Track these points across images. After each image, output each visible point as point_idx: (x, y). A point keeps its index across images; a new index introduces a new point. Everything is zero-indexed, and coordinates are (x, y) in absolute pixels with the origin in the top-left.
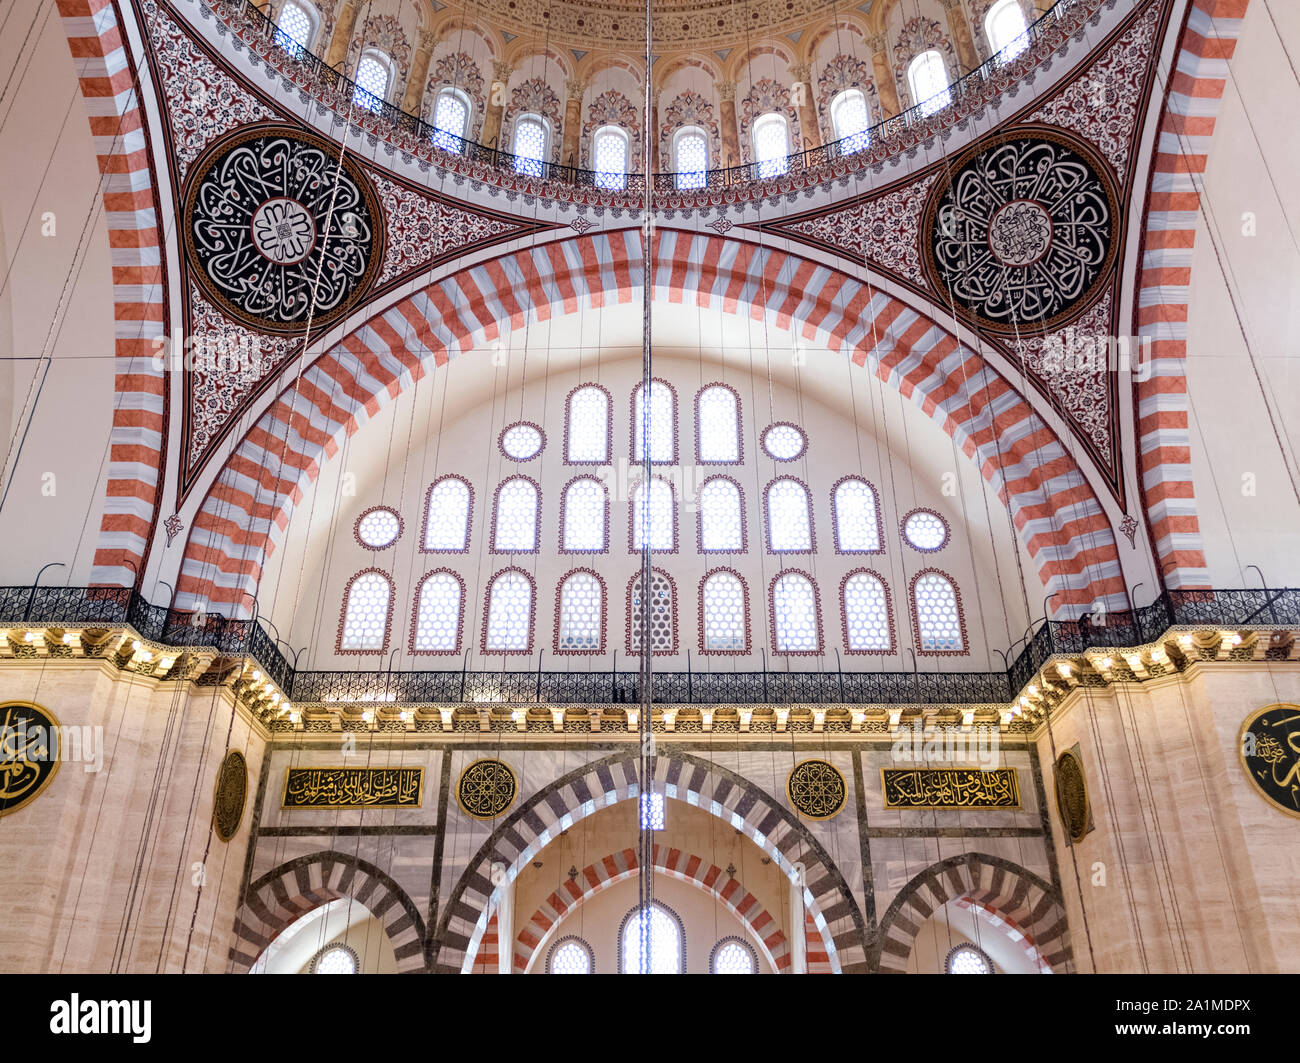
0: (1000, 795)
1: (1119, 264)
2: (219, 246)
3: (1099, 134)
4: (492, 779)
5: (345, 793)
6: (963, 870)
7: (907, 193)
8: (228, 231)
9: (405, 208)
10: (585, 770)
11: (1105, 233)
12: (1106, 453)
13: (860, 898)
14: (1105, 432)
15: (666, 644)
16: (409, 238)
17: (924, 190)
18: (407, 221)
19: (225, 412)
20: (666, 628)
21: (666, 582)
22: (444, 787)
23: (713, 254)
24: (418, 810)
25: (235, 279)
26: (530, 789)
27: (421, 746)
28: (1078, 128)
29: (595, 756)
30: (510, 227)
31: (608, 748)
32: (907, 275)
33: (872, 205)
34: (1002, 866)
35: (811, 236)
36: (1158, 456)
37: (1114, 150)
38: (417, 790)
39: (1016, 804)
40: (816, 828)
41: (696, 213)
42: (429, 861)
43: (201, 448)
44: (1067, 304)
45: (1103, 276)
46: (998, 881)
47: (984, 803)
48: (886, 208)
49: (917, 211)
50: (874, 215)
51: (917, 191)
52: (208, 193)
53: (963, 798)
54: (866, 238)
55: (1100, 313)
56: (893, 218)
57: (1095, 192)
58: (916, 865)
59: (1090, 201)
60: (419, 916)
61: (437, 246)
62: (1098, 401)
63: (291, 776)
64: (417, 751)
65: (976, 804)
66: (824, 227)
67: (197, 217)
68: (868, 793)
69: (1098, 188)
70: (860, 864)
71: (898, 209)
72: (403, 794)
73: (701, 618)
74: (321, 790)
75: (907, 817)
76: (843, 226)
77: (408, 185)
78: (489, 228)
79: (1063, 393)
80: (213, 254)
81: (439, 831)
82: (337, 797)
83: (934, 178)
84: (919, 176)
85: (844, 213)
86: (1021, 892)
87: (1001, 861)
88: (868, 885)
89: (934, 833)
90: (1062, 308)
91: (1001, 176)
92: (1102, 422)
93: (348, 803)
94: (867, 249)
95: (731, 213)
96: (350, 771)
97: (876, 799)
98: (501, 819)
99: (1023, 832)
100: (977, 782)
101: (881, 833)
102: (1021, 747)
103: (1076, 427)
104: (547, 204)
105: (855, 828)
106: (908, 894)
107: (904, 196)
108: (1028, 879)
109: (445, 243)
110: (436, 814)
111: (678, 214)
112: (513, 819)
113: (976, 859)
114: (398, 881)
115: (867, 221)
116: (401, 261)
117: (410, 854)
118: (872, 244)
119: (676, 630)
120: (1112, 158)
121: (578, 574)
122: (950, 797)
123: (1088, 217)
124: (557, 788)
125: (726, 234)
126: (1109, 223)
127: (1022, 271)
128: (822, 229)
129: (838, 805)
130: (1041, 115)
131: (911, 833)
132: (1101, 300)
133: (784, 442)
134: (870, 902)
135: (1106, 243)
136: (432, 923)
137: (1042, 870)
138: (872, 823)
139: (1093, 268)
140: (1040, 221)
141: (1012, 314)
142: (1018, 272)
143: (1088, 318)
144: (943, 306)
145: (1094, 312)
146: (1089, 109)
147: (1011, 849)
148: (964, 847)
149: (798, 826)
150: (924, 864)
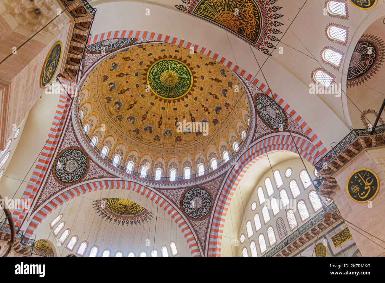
1: (70, 186)
3: (90, 173)
7: (76, 142)
9: (99, 56)
12: (38, 204)
14: (42, 201)
17: (76, 145)
18: (96, 57)
28: (90, 169)
30: (84, 72)
32: (61, 148)
33: (74, 136)
37: (88, 176)
44: (61, 180)
45: (68, 184)
48: (73, 139)
49: (73, 145)
51: (77, 144)
54: (68, 138)
55: (61, 187)
59: (79, 176)
62: (47, 196)
66: (70, 129)
69: (81, 176)
71: (73, 142)
79: (46, 189)
83: (79, 146)
84: (79, 144)
85: (72, 132)
90: (60, 180)
91: (80, 158)
92: (43, 199)
94: (66, 138)
95: (74, 110)
103: (41, 195)
115: (71, 137)
116: (88, 56)
120: (86, 176)
123: (76, 177)
126: (76, 180)
130: (91, 161)
132: (63, 186)
135: (73, 182)
139: (68, 181)
140: (74, 168)
141: (57, 171)
142: (65, 168)
143: (60, 185)
144: (56, 158)
145: (61, 185)
146: (93, 169)
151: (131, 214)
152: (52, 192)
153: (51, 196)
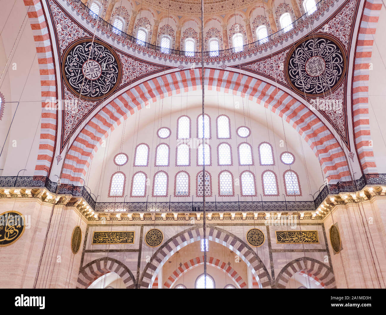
0: (313, 239)
1: (346, 75)
2: (73, 74)
3: (339, 35)
4: (156, 235)
5: (111, 239)
6: (302, 262)
7: (280, 55)
8: (75, 70)
9: (128, 63)
10: (184, 232)
11: (342, 65)
12: (344, 133)
13: (270, 271)
14: (343, 126)
15: (208, 193)
16: (129, 72)
17: (285, 54)
18: (129, 67)
19: (75, 124)
20: (208, 188)
21: (208, 174)
22: (141, 237)
23: (221, 75)
24: (134, 244)
25: (77, 84)
26: (167, 237)
27: (134, 225)
28: (333, 34)
29: (187, 228)
30: (160, 68)
31: (191, 225)
32: (280, 80)
33: (270, 59)
34: (314, 261)
35: (251, 69)
36: (360, 133)
37: (344, 40)
38: (133, 238)
39: (317, 242)
40: (255, 249)
41: (216, 63)
42: (137, 260)
43: (67, 135)
45: (341, 79)
46: (313, 266)
47: (308, 241)
48: (274, 60)
49: (283, 61)
50: (270, 62)
51: (283, 55)
52: (69, 59)
53: (301, 240)
54: (268, 69)
55: (341, 90)
56: (276, 63)
57: (338, 53)
58: (287, 261)
59: (337, 56)
60: (134, 277)
61: (138, 74)
62: (341, 117)
63: (95, 234)
64: (133, 226)
65: (305, 242)
66: (255, 66)
67: (66, 66)
68: (271, 239)
69: (339, 52)
70: (269, 260)
71: (278, 60)
72: (128, 239)
73: (219, 186)
74: (104, 239)
75: (282, 246)
76: (261, 66)
77: (129, 56)
78: (153, 68)
79: (330, 115)
80: (71, 77)
81: (140, 250)
82: (109, 240)
83: (288, 50)
84: (284, 50)
85: (261, 62)
86: (320, 269)
87: (313, 259)
88: (272, 267)
89: (292, 251)
91: (309, 49)
92: (342, 123)
93: (112, 242)
94: (268, 73)
95: (227, 63)
96: (113, 233)
97: (274, 241)
98: (159, 247)
99: (320, 250)
100: (305, 235)
101: (276, 251)
102: (319, 224)
103: (334, 125)
104: (171, 61)
105: (268, 249)
106: (284, 270)
107: (279, 56)
108: (322, 265)
109: (140, 73)
110: (139, 246)
111: (210, 64)
112: (162, 247)
113: (306, 259)
114: (127, 266)
115: (268, 64)
116: (127, 79)
117: (131, 258)
118: (269, 71)
119: (211, 189)
120: (343, 43)
121: (181, 173)
122: (297, 240)
123: (337, 61)
124: (176, 237)
125: (225, 69)
126: (343, 62)
127: (316, 78)
128: (254, 67)
129: (262, 242)
130: (321, 30)
131: (285, 251)
132: (341, 86)
133: (243, 132)
134: (273, 272)
135: (342, 68)
136: (138, 279)
137: (326, 261)
138: (273, 248)
139: (338, 76)
140: (321, 62)
141: (313, 91)
142: (315, 78)
143: (337, 92)
144: (292, 89)
145: (339, 90)
146: (336, 28)
147: (317, 256)
148: (302, 255)
149: (250, 249)
150: (289, 261)
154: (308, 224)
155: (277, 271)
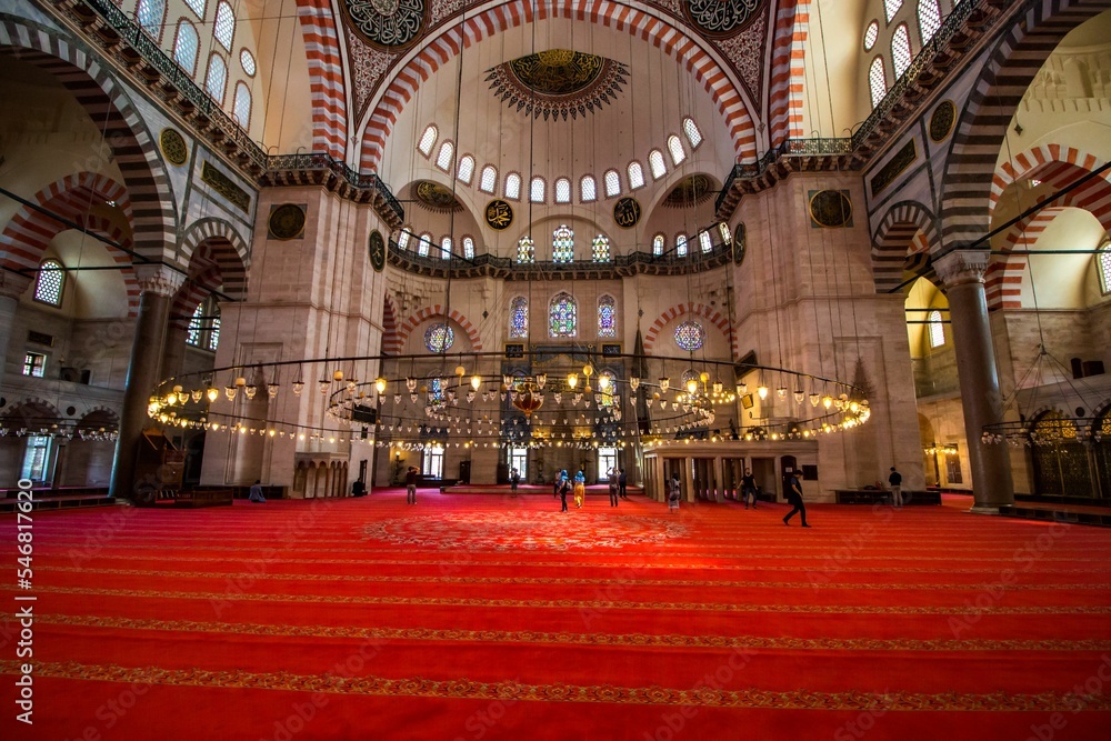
0: (244, 204)
1: (407, 50)
3: (436, 4)
12: (359, 108)
13: (180, 212)
14: (363, 99)
34: (236, 233)
36: (379, 125)
37: (436, 15)
39: (247, 211)
40: (169, 167)
44: (380, 42)
45: (400, 47)
47: (237, 203)
53: (231, 196)
58: (206, 213)
62: (368, 87)
65: (234, 201)
68: (196, 166)
70: (183, 197)
75: (207, 188)
79: (357, 71)
88: (185, 209)
89: (216, 203)
90: (377, 42)
92: (364, 96)
97: (198, 172)
99: (245, 224)
100: (238, 193)
101: (196, 188)
102: (254, 189)
103: (354, 87)
105: (186, 178)
113: (228, 224)
120: (433, 16)
122: (226, 192)
123: (410, 24)
126: (414, 34)
127: (374, 12)
129: (182, 163)
131: (208, 197)
132: (392, 55)
134: (184, 217)
135: (409, 38)
137: (247, 242)
138: (194, 181)
139: (398, 41)
140: (394, 4)
143: (384, 55)
145: (387, 56)
147: (242, 229)
148: (226, 217)
149: (161, 159)
150: (209, 214)
151: (582, 84)
152: (376, 76)
153: (378, 84)
154: (244, 180)
155: (191, 219)
